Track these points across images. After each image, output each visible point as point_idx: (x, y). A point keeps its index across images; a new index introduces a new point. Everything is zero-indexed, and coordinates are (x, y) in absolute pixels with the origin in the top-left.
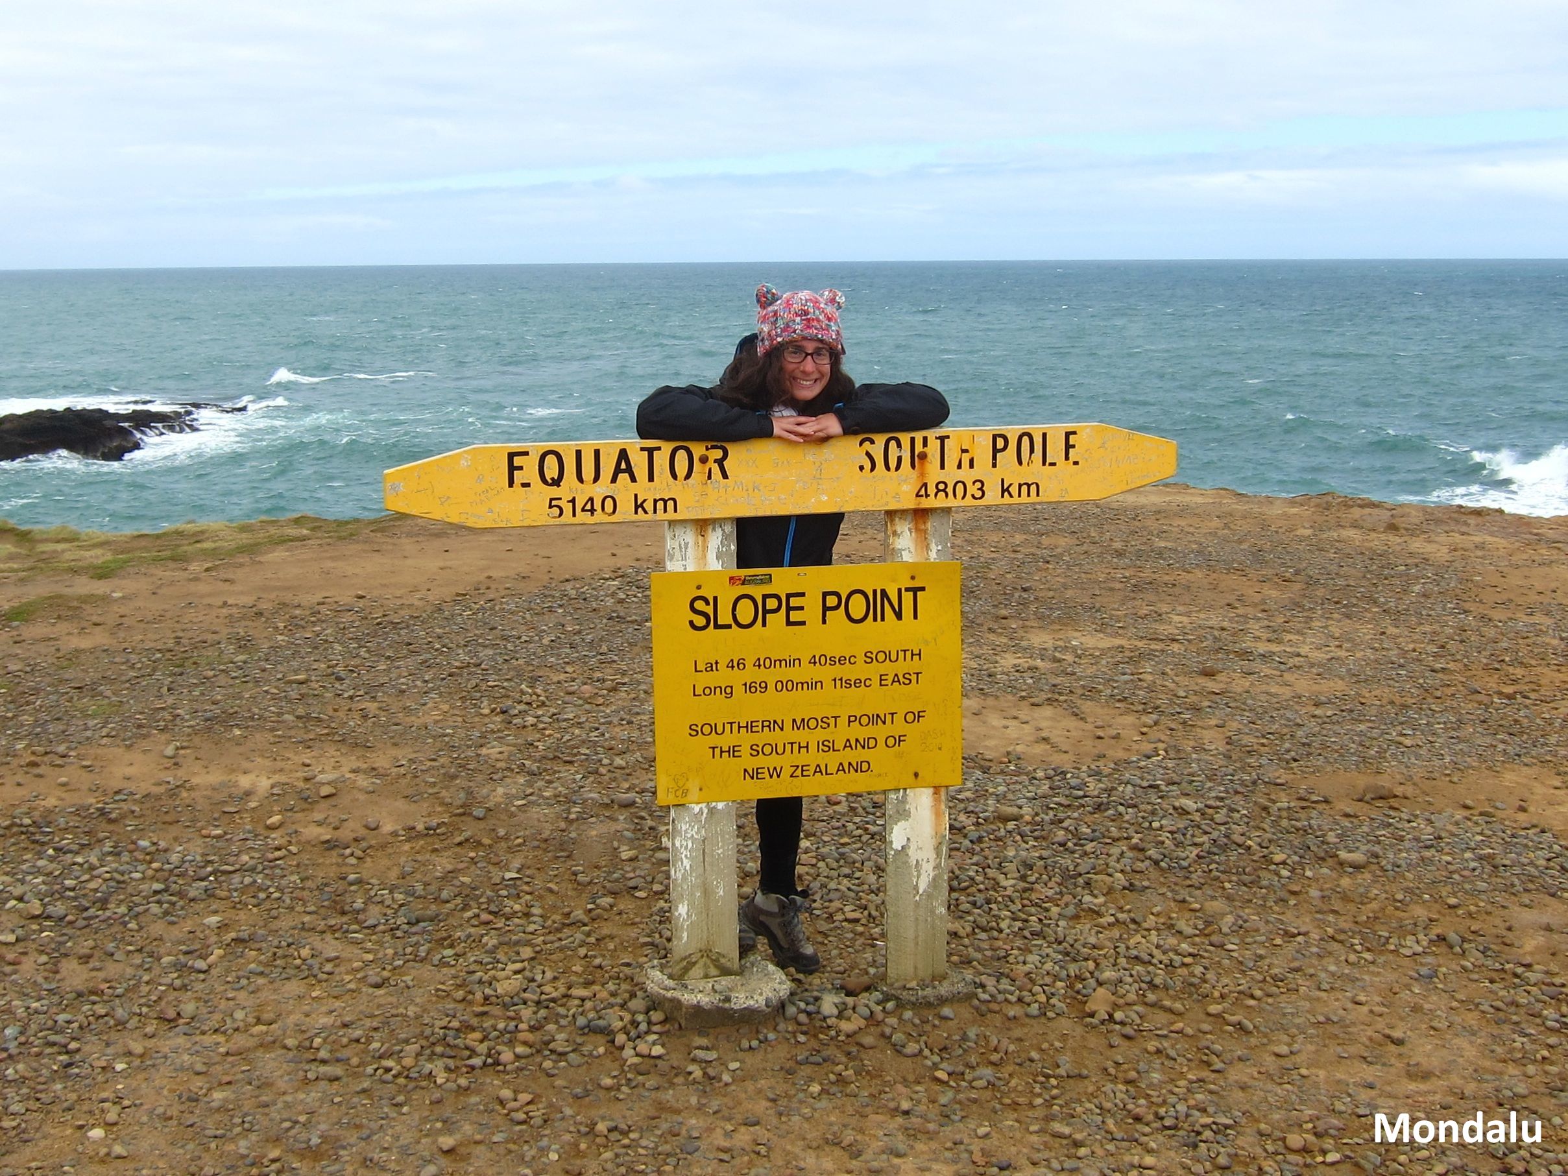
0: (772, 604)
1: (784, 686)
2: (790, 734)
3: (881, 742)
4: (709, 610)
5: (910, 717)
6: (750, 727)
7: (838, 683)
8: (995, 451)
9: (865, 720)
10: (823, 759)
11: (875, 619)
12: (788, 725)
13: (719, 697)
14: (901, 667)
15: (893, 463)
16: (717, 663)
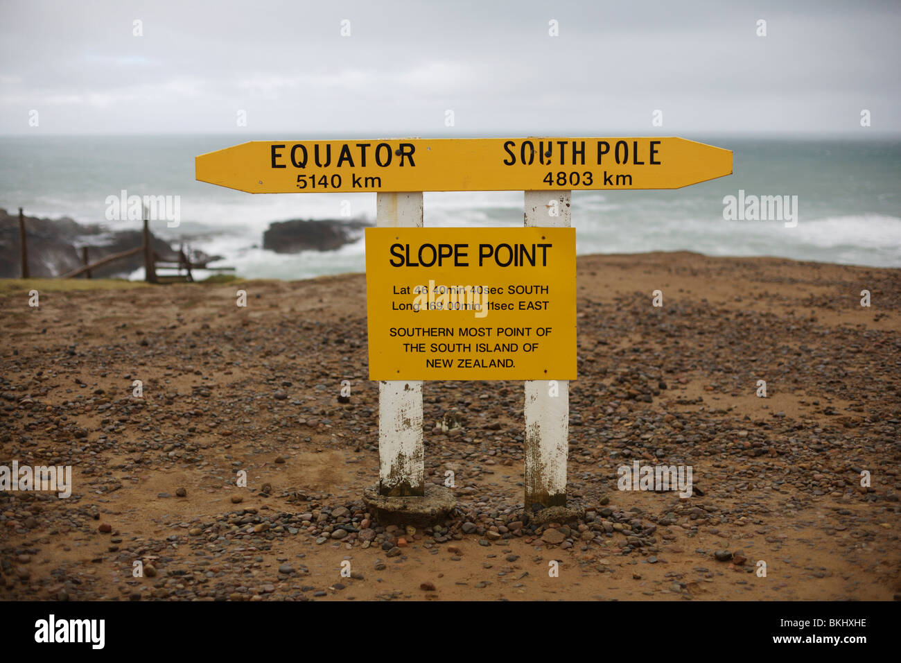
0: (445, 251)
2: (457, 339)
3: (520, 348)
4: (404, 253)
5: (541, 332)
6: (431, 332)
7: (491, 306)
8: (600, 153)
9: (509, 332)
10: (480, 356)
11: (516, 265)
12: (456, 332)
14: (534, 298)
15: (527, 159)
16: (408, 288)
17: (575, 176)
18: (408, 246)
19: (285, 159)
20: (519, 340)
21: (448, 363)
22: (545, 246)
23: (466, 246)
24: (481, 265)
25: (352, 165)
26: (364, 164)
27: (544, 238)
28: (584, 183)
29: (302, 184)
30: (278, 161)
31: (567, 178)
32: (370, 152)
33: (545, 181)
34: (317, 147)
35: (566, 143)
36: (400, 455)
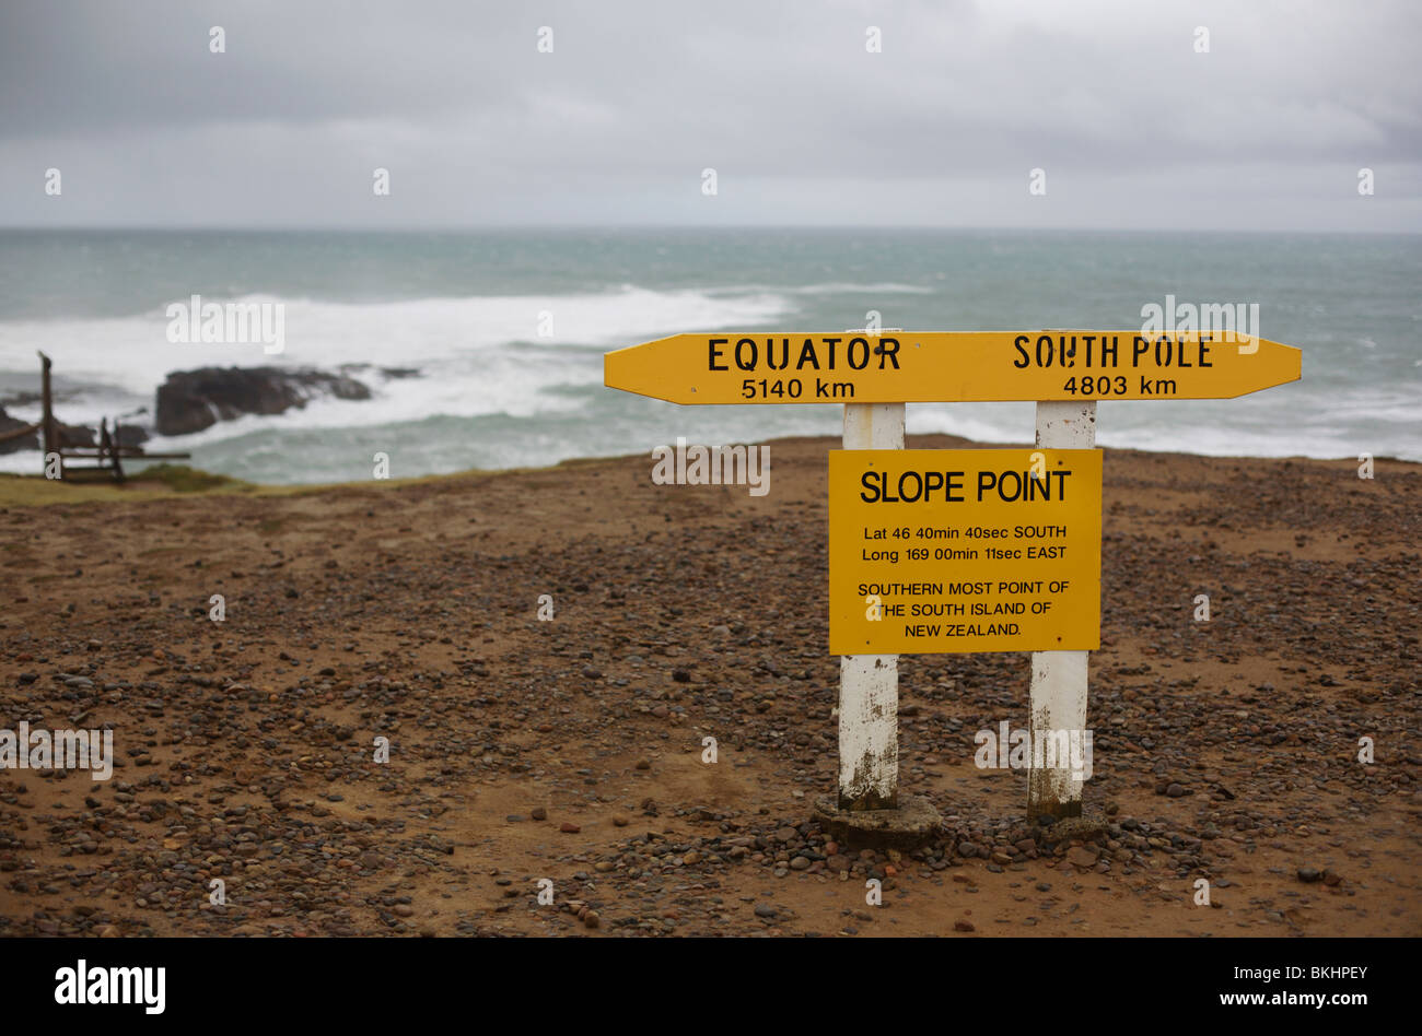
0: (934, 481)
1: (942, 554)
2: (946, 598)
3: (1028, 609)
4: (879, 485)
5: (1055, 587)
6: (912, 589)
7: (991, 553)
8: (1137, 352)
9: (1014, 588)
10: (976, 620)
11: (1025, 499)
12: (946, 589)
13: (886, 562)
15: (1044, 360)
16: (884, 531)
17: (1104, 382)
18: (885, 475)
19: (727, 357)
20: (1027, 598)
21: (934, 631)
22: (1062, 474)
23: (961, 474)
24: (980, 499)
25: (817, 366)
26: (832, 366)
27: (1060, 463)
28: (1116, 391)
29: (749, 392)
30: (718, 361)
31: (1095, 385)
32: (841, 350)
33: (1066, 389)
34: (770, 342)
35: (1094, 338)
36: (867, 754)
